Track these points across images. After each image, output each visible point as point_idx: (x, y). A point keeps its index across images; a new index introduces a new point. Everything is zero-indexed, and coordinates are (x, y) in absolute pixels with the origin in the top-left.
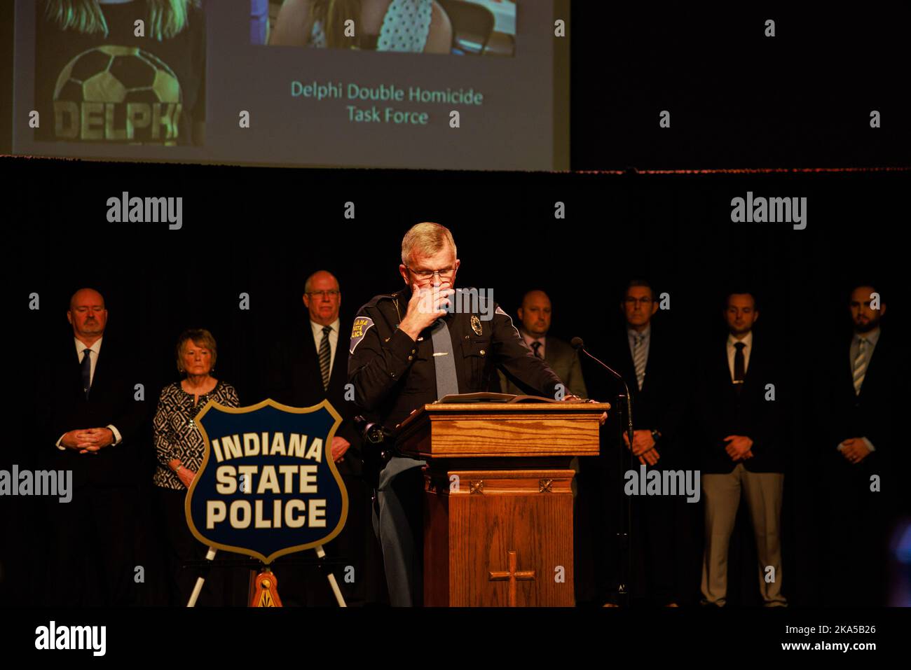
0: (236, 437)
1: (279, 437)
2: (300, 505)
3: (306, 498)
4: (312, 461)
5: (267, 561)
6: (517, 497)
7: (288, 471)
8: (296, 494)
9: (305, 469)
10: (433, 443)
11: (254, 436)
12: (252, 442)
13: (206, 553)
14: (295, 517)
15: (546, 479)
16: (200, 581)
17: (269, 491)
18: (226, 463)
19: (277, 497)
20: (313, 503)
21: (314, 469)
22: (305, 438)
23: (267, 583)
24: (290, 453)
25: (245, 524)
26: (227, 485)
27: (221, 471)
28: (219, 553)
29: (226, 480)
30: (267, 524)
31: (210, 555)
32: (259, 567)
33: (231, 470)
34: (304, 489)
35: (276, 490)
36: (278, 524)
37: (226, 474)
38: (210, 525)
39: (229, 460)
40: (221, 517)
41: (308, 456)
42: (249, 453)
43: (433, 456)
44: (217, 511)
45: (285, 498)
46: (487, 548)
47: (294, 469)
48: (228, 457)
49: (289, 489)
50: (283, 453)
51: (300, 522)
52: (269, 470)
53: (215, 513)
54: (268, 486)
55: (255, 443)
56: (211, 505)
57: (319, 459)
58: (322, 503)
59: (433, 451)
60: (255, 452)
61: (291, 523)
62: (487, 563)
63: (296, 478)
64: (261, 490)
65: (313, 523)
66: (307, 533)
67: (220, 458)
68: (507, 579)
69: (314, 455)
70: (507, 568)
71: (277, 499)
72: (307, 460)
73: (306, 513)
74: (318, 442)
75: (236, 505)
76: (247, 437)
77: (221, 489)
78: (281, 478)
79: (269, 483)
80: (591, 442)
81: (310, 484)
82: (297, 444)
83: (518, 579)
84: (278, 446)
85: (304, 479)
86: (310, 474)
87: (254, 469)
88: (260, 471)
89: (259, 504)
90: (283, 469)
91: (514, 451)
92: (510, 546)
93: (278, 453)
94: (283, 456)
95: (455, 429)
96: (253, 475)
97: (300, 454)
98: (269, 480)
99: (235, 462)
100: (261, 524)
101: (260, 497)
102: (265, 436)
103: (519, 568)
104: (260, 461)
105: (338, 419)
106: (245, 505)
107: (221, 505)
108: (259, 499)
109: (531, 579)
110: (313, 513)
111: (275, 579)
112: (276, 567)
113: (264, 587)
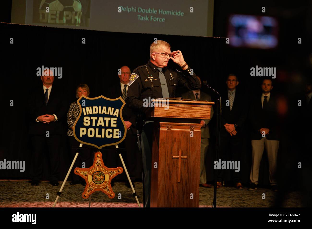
0: (91, 107)
1: (105, 108)
2: (111, 131)
3: (113, 128)
4: (115, 117)
5: (99, 148)
6: (182, 132)
7: (107, 119)
8: (110, 127)
9: (113, 119)
10: (155, 112)
11: (97, 107)
12: (96, 109)
13: (79, 145)
14: (109, 135)
15: (192, 126)
16: (77, 154)
17: (101, 126)
18: (87, 116)
19: (103, 127)
20: (115, 130)
21: (116, 119)
22: (113, 109)
23: (99, 155)
24: (108, 113)
25: (93, 136)
26: (87, 123)
27: (85, 118)
28: (84, 145)
29: (87, 121)
30: (100, 136)
31: (81, 146)
32: (96, 150)
33: (89, 118)
34: (112, 125)
35: (103, 125)
36: (103, 136)
37: (87, 119)
38: (81, 136)
39: (88, 115)
40: (85, 133)
41: (114, 115)
42: (94, 113)
43: (155, 116)
44: (83, 131)
45: (106, 128)
46: (172, 148)
47: (109, 119)
48: (88, 114)
49: (107, 125)
50: (106, 113)
51: (111, 136)
52: (101, 119)
53: (83, 132)
54: (101, 124)
55: (96, 110)
56: (82, 129)
57: (117, 116)
58: (118, 130)
59: (155, 115)
60: (97, 112)
61: (108, 136)
62: (171, 153)
63: (110, 122)
64: (98, 125)
65: (115, 137)
66: (113, 140)
67: (85, 114)
68: (178, 158)
69: (116, 114)
70: (178, 155)
71: (103, 128)
72: (114, 116)
73: (112, 133)
74: (117, 110)
75: (90, 129)
76: (94, 107)
77: (85, 124)
78: (105, 121)
79: (101, 123)
80: (207, 115)
81: (114, 124)
82: (111, 111)
83: (182, 158)
84: (104, 111)
85: (112, 122)
86: (114, 121)
87: (96, 118)
88: (98, 119)
89: (97, 130)
90: (105, 119)
91: (182, 116)
92: (179, 148)
93: (104, 113)
94: (106, 114)
95: (162, 108)
96: (96, 120)
97: (111, 114)
98: (101, 122)
99: (90, 116)
100: (98, 136)
101: (98, 127)
102: (100, 107)
103: (182, 155)
104: (98, 115)
105: (124, 103)
106: (93, 130)
107: (85, 129)
108: (97, 128)
109: (186, 159)
110: (115, 133)
111: (101, 154)
112: (102, 150)
113: (98, 157)
